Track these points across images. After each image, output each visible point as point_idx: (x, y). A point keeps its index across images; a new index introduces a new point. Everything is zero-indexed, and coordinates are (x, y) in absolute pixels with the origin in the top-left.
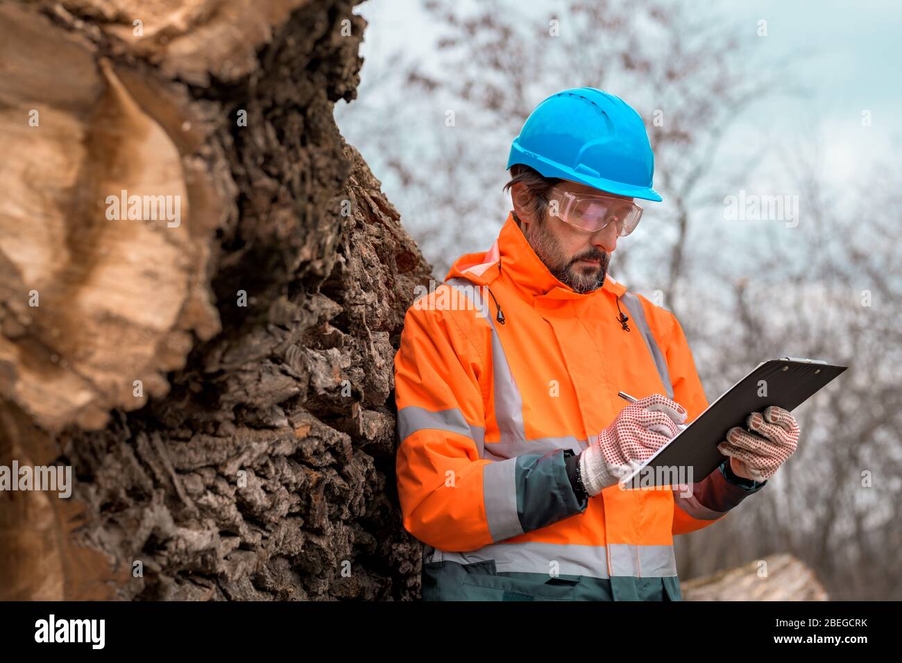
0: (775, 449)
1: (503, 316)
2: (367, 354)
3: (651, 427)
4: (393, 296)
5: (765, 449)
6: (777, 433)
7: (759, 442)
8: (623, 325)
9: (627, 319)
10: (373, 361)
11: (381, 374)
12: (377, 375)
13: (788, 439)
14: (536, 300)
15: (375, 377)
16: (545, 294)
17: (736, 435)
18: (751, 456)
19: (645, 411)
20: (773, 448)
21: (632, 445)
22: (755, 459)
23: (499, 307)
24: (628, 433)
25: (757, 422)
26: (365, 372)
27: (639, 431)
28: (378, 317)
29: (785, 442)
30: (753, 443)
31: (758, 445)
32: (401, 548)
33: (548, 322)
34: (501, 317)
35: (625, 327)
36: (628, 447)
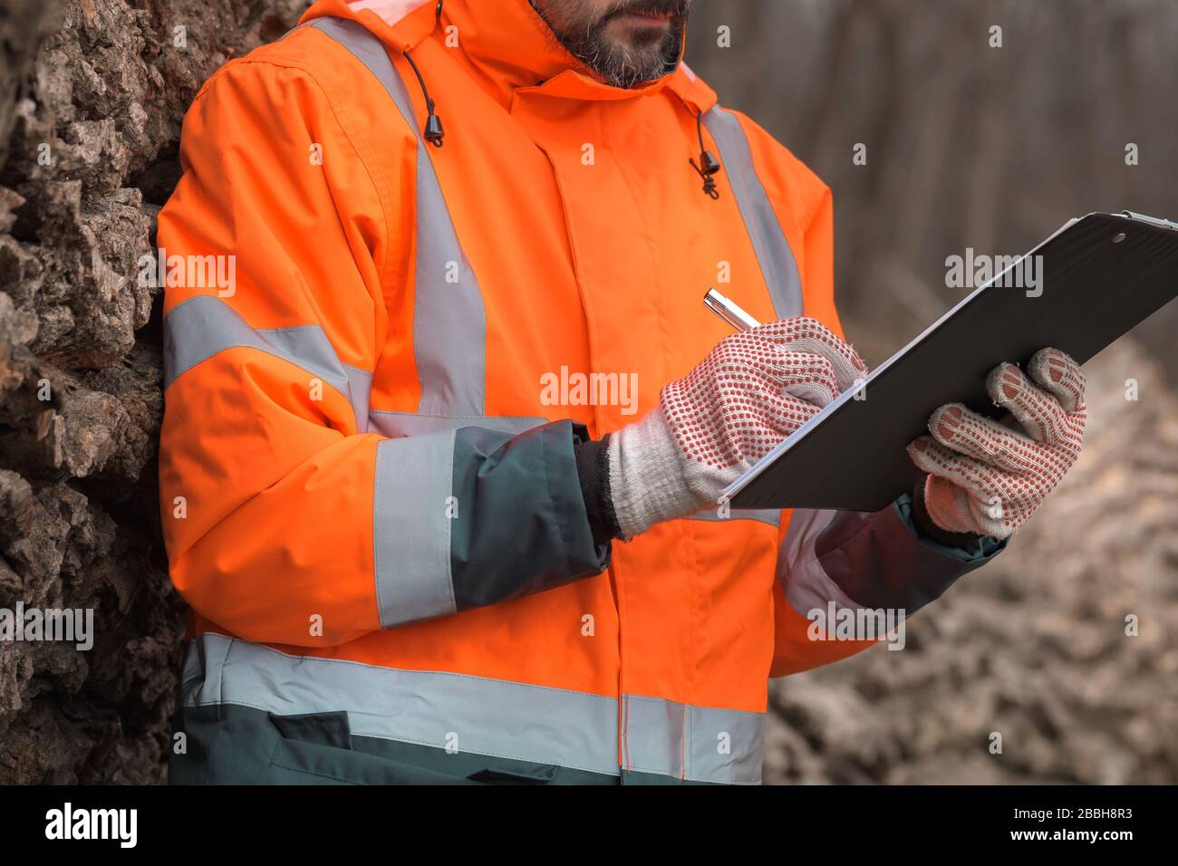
0: (1038, 455)
1: (440, 128)
2: (81, 278)
3: (792, 387)
4: (159, 80)
5: (1016, 454)
6: (1050, 413)
7: (1003, 438)
8: (706, 181)
9: (715, 169)
10: (95, 292)
11: (114, 313)
12: (105, 319)
13: (1069, 431)
14: (517, 98)
15: (101, 324)
16: (540, 83)
17: (951, 422)
18: (986, 473)
19: (779, 348)
20: (1034, 453)
21: (751, 424)
22: (994, 481)
23: (431, 106)
24: (742, 397)
25: (1013, 386)
26: (75, 313)
27: (766, 394)
28: (117, 171)
29: (1062, 437)
30: (991, 439)
31: (1001, 447)
32: (149, 645)
33: (544, 152)
34: (434, 128)
35: (709, 188)
36: (741, 428)
